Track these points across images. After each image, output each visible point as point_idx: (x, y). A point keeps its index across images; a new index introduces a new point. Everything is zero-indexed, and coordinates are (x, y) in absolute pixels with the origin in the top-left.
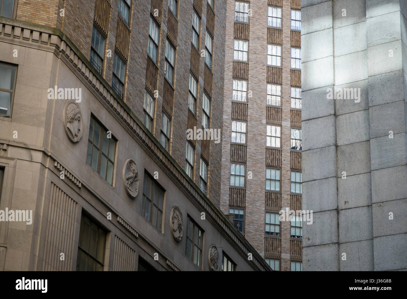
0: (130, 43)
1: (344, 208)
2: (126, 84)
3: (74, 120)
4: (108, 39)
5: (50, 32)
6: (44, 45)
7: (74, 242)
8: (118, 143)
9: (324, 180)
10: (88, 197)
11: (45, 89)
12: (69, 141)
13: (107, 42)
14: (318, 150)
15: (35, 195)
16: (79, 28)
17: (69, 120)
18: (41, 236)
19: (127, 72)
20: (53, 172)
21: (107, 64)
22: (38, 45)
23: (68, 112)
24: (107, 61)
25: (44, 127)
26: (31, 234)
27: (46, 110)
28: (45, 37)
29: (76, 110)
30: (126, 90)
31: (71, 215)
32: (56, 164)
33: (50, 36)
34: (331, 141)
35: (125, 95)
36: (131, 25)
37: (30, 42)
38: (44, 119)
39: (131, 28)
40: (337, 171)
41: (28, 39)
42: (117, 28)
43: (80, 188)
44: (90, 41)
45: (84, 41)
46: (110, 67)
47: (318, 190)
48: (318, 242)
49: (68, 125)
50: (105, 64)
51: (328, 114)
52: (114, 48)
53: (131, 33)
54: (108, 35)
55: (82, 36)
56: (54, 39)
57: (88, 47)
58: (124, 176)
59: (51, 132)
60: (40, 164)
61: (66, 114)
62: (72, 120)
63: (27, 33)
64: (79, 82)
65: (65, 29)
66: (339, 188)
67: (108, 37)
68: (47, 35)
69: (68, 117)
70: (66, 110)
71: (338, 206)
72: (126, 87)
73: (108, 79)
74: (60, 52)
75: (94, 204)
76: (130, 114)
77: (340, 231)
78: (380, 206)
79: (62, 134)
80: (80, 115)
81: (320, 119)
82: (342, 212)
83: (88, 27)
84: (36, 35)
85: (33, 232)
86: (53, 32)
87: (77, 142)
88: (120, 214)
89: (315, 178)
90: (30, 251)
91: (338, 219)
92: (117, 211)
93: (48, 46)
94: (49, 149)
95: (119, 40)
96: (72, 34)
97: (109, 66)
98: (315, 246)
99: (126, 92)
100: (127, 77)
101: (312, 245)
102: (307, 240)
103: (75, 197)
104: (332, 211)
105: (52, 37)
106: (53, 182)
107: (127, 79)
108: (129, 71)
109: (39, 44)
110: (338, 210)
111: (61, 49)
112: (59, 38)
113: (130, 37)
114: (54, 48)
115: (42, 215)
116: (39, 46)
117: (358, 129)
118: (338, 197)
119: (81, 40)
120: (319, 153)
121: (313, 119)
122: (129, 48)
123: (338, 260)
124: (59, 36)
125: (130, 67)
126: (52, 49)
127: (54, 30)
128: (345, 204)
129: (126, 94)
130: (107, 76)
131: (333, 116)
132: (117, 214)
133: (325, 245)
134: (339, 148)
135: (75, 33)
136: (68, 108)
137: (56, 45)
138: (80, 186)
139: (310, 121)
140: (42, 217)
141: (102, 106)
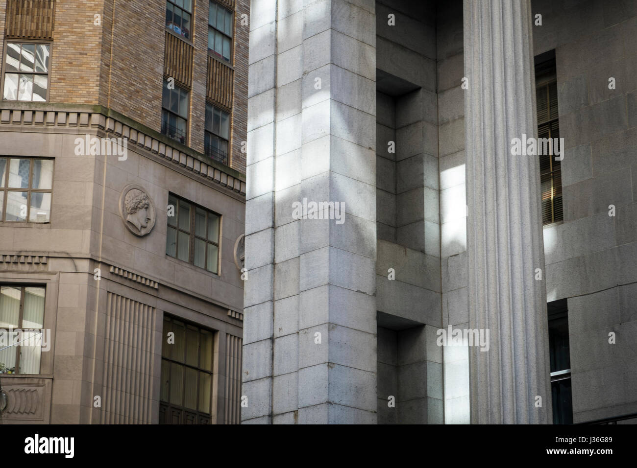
0: (234, 85)
1: (278, 336)
2: (232, 139)
3: (138, 209)
4: (192, 91)
5: (90, 111)
6: (84, 129)
7: (153, 356)
8: (222, 218)
9: (261, 305)
10: (173, 297)
11: (89, 182)
12: (134, 236)
13: (192, 96)
14: (257, 269)
15: (83, 313)
16: (138, 92)
17: (129, 211)
18: (96, 359)
19: (232, 124)
20: (108, 279)
21: (192, 124)
22: (76, 130)
23: (126, 202)
24: (192, 119)
25: (90, 228)
26: (82, 359)
27: (90, 208)
28: (84, 118)
29: (140, 196)
30: (232, 147)
31: (146, 324)
32: (112, 270)
33: (90, 115)
34: (269, 259)
35: (231, 154)
36: (234, 62)
37: (67, 127)
38: (89, 218)
39: (234, 66)
40: (274, 293)
41: (64, 125)
42: (208, 74)
43: (157, 290)
44: (158, 103)
45: (148, 107)
46: (199, 126)
47: (257, 317)
48: (254, 377)
49: (129, 218)
50: (190, 124)
51: (267, 227)
52: (205, 100)
53: (234, 72)
54: (192, 86)
55: (144, 101)
56: (96, 119)
57: (157, 111)
58: (235, 258)
59: (102, 232)
60: (87, 274)
61: (124, 205)
62: (134, 210)
63: (62, 117)
64: (144, 160)
65: (114, 101)
66: (275, 313)
67: (192, 88)
68: (87, 115)
69: (127, 208)
70: (124, 200)
71: (273, 334)
72: (232, 143)
73: (197, 141)
74: (107, 131)
75: (183, 304)
76: (237, 178)
77: (275, 363)
78: (306, 332)
79: (119, 230)
80: (146, 202)
81: (261, 233)
82: (277, 341)
83: (154, 86)
84: (73, 118)
85: (84, 356)
86: (94, 109)
87: (146, 235)
88: (231, 306)
89: (254, 303)
90: (81, 379)
91: (273, 349)
92: (225, 304)
93: (90, 128)
94: (100, 254)
95: (214, 86)
96: (126, 103)
97: (197, 125)
98: (252, 381)
99: (232, 150)
100: (232, 130)
101: (250, 380)
102: (245, 374)
103: (151, 301)
104: (267, 341)
105: (93, 116)
106: (110, 291)
107: (232, 133)
108: (235, 122)
109: (78, 127)
110: (272, 339)
111: (106, 129)
112: (102, 116)
113: (234, 76)
114: (96, 129)
115: (96, 334)
116: (79, 131)
117: (293, 243)
118: (273, 323)
119: (143, 106)
120: (258, 273)
121: (255, 233)
122: (234, 91)
123: (271, 396)
124: (100, 114)
125: (236, 116)
126: (94, 131)
127: (95, 107)
128: (279, 331)
129: (231, 152)
130: (195, 139)
131: (271, 229)
132: (227, 307)
133: (260, 379)
134: (276, 266)
135: (132, 101)
136: (126, 197)
137: (99, 125)
138: (156, 286)
139: (252, 235)
140: (96, 336)
141: (188, 180)
